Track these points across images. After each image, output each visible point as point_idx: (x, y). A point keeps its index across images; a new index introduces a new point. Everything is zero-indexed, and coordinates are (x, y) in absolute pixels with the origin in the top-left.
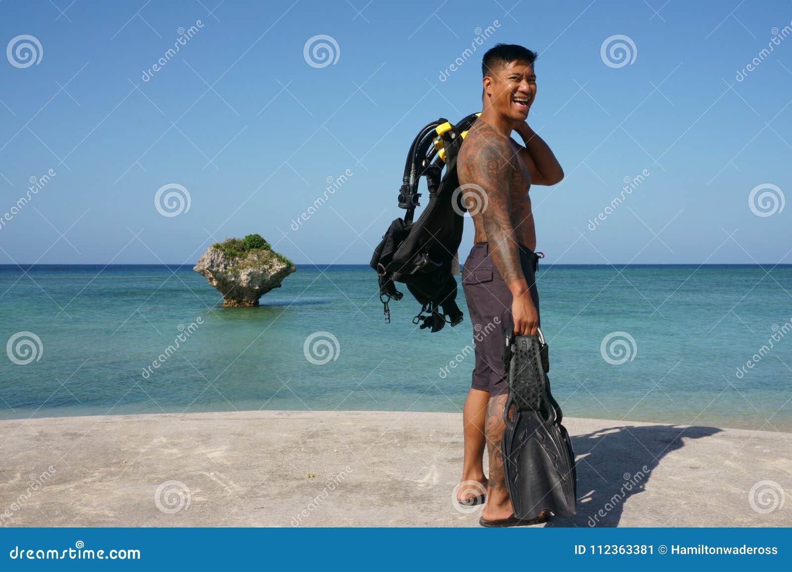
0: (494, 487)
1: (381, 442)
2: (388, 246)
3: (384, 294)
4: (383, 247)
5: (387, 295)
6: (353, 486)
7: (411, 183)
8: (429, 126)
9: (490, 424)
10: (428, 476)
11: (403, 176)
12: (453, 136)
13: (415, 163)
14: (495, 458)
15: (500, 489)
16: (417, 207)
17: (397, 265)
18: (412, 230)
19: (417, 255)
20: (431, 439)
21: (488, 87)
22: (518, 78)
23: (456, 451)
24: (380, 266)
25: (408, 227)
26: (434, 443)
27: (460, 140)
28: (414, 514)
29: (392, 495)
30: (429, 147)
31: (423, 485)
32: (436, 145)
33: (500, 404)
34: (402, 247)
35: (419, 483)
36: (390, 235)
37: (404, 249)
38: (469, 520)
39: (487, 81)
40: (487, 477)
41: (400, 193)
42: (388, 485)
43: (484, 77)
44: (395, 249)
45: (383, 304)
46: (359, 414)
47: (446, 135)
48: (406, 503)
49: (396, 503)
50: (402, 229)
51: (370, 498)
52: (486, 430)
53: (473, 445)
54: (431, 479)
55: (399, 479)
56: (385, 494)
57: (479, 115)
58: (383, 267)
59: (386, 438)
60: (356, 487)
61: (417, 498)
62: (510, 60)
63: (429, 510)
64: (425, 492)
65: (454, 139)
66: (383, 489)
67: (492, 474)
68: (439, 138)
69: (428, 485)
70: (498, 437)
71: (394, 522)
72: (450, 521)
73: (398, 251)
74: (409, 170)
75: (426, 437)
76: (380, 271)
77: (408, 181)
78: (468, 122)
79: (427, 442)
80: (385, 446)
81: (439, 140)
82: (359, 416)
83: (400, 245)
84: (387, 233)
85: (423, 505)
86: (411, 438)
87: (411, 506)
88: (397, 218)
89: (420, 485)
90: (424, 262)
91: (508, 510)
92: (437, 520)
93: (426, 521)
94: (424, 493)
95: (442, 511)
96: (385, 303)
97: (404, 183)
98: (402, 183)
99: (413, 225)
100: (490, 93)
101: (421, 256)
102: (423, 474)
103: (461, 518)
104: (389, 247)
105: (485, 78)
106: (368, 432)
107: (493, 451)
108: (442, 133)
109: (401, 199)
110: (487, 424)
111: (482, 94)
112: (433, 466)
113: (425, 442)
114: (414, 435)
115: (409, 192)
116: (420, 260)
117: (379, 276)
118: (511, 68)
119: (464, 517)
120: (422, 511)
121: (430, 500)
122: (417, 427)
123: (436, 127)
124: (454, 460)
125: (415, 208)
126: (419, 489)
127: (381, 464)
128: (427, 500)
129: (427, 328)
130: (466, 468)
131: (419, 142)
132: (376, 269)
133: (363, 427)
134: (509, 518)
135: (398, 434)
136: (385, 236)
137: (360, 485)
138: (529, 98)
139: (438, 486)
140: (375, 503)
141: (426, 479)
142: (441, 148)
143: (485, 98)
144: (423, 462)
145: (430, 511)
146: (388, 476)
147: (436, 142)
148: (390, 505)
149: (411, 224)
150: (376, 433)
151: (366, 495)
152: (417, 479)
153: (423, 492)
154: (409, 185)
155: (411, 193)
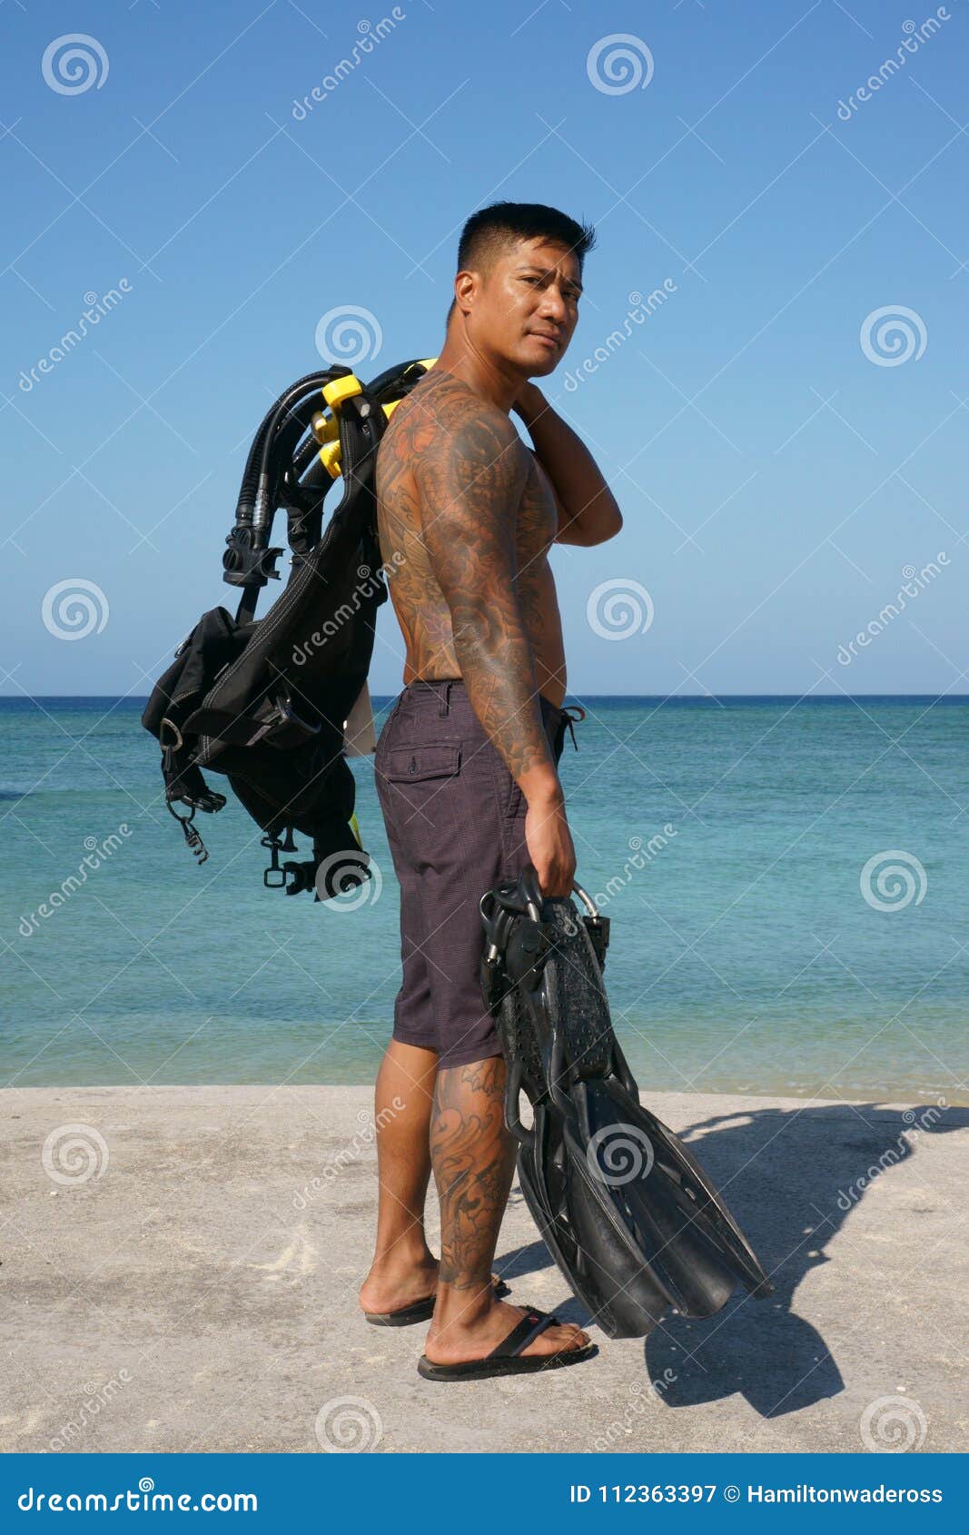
0: (454, 1283)
1: (167, 1168)
2: (189, 674)
3: (176, 798)
4: (180, 675)
5: (185, 802)
6: (101, 1284)
7: (257, 521)
8: (305, 381)
9: (442, 1130)
10: (288, 1254)
11: (236, 504)
12: (365, 410)
13: (267, 472)
14: (456, 1214)
15: (469, 1288)
16: (270, 580)
17: (213, 723)
18: (252, 638)
19: (262, 700)
20: (294, 1156)
21: (467, 295)
22: (539, 281)
23: (355, 1185)
24: (167, 726)
25: (240, 632)
26: (301, 1165)
27: (380, 423)
28: (255, 1354)
29: (201, 1306)
30: (301, 435)
31: (275, 1278)
32: (320, 430)
33: (467, 1080)
34: (226, 677)
35: (268, 1273)
36: (197, 647)
37: (232, 683)
38: (392, 1364)
39: (465, 283)
40: (436, 1252)
41: (227, 547)
42: (187, 1279)
43: (459, 271)
44: (207, 684)
45: (179, 823)
46: (109, 1094)
47: (347, 407)
48: (236, 1327)
49: (210, 1327)
50: (226, 634)
51: (143, 1316)
52: (432, 1144)
53: (400, 1175)
54: (295, 1261)
55: (217, 1264)
56: (182, 1303)
57: (428, 364)
58: (176, 729)
59: (182, 1156)
60: (107, 1287)
61: (261, 1311)
62: (530, 235)
63: (294, 1343)
64: (282, 1295)
65: (366, 418)
66: (177, 1292)
67: (450, 1252)
68: (328, 411)
69: (288, 1277)
70: (461, 1161)
71: (208, 1377)
72: (346, 1368)
73: (216, 689)
74: (253, 485)
75: (281, 1150)
76: (168, 738)
77: (250, 517)
78: (400, 381)
79: (282, 1165)
80: (179, 1179)
81: (328, 418)
82: (112, 1099)
83: (223, 673)
84: (189, 644)
85: (278, 1330)
86: (243, 1154)
87: (247, 1335)
88: (215, 606)
89: (270, 1278)
90: (280, 717)
91: (486, 1337)
92: (314, 1367)
93: (285, 1371)
94: (281, 1299)
95: (325, 1342)
96: (183, 821)
97: (238, 523)
98: (233, 523)
99: (255, 627)
100: (467, 309)
101: (274, 703)
102: (273, 1248)
103: (371, 1360)
104: (193, 678)
105: (461, 273)
106: (135, 1141)
107: (450, 1196)
108: (337, 400)
109: (231, 562)
110: (434, 1130)
111: (448, 309)
112: (301, 1226)
113: (278, 1165)
114: (250, 1146)
115: (252, 545)
116: (269, 712)
117: (164, 752)
118: (524, 253)
119: (378, 1358)
120: (276, 1346)
121: (294, 1316)
122: (257, 1125)
123: (323, 385)
124: (353, 1210)
125: (265, 583)
126: (267, 1288)
127: (170, 1225)
128: (289, 1316)
129: (305, 891)
130: (384, 1235)
131: (279, 422)
132: (157, 734)
133: (123, 1128)
134: (491, 1358)
135: (209, 1144)
136: (183, 652)
137: (119, 1282)
138: (560, 333)
139: (314, 1277)
140: (158, 1330)
141: (284, 1260)
142: (328, 440)
143: (453, 325)
144: (274, 1216)
145: (296, 1345)
146: (190, 1257)
147: (320, 423)
148: (197, 1334)
149: (249, 624)
150: (154, 1143)
151: (136, 1308)
152: (262, 1263)
153: (276, 1295)
154: (251, 527)
155: (255, 546)
